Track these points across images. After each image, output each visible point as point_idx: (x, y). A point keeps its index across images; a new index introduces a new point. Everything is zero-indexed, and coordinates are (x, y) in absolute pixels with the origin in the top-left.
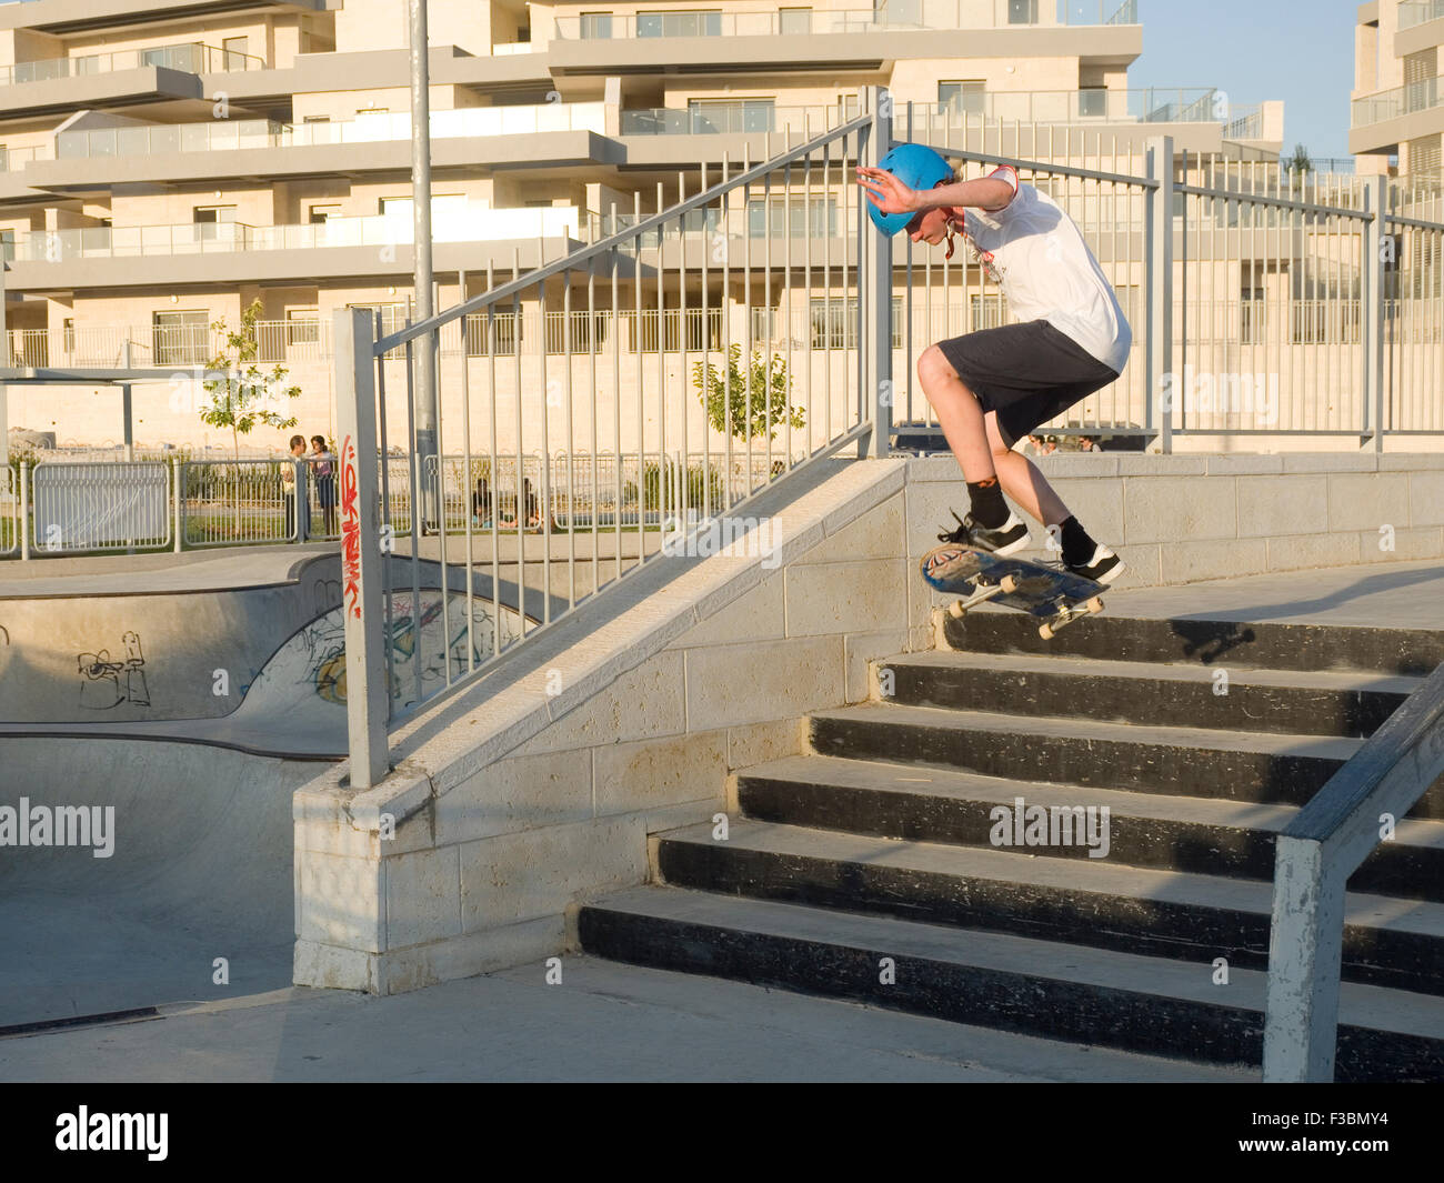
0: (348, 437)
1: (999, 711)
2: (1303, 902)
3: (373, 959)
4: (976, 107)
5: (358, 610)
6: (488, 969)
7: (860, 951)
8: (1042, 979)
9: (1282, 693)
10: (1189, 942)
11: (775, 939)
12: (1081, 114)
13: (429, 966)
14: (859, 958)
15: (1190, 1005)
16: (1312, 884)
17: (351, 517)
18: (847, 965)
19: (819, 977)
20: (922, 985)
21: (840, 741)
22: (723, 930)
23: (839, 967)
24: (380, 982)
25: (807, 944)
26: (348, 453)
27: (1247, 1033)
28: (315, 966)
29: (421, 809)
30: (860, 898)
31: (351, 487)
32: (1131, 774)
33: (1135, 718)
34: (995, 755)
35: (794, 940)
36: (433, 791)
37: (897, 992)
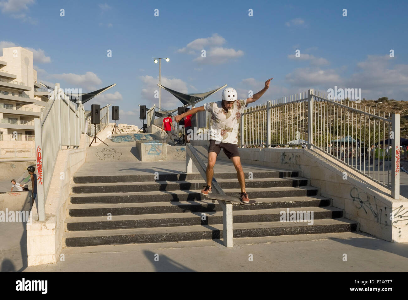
0: (39, 146)
1: (98, 193)
3: (54, 256)
5: (42, 183)
8: (167, 233)
9: (149, 185)
10: (176, 224)
17: (40, 163)
20: (146, 238)
22: (103, 236)
23: (129, 238)
24: (56, 260)
26: (39, 149)
27: (203, 234)
31: (40, 157)
32: (136, 200)
33: (123, 192)
34: (110, 200)
37: (141, 240)
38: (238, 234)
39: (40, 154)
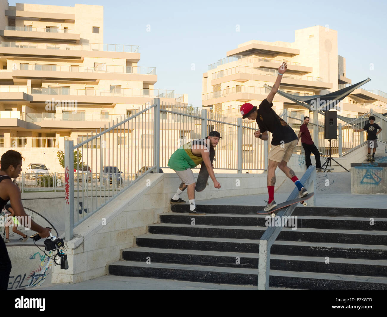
0: (67, 167)
1: (186, 224)
2: (264, 252)
3: (72, 276)
4: (119, 92)
5: (68, 203)
6: (92, 278)
7: (173, 269)
8: (210, 272)
11: (154, 268)
12: (144, 94)
13: (82, 277)
14: (172, 271)
15: (239, 274)
16: (266, 248)
17: (68, 183)
18: (170, 272)
19: (164, 275)
20: (186, 275)
21: (155, 230)
22: (142, 267)
23: (168, 273)
24: (73, 280)
25: (161, 269)
26: (67, 170)
27: (250, 278)
28: (57, 278)
29: (81, 244)
30: (168, 260)
31: (68, 177)
32: (216, 234)
33: (214, 224)
35: (158, 268)
36: (84, 240)
37: (181, 277)
38: (294, 284)
39: (68, 174)
